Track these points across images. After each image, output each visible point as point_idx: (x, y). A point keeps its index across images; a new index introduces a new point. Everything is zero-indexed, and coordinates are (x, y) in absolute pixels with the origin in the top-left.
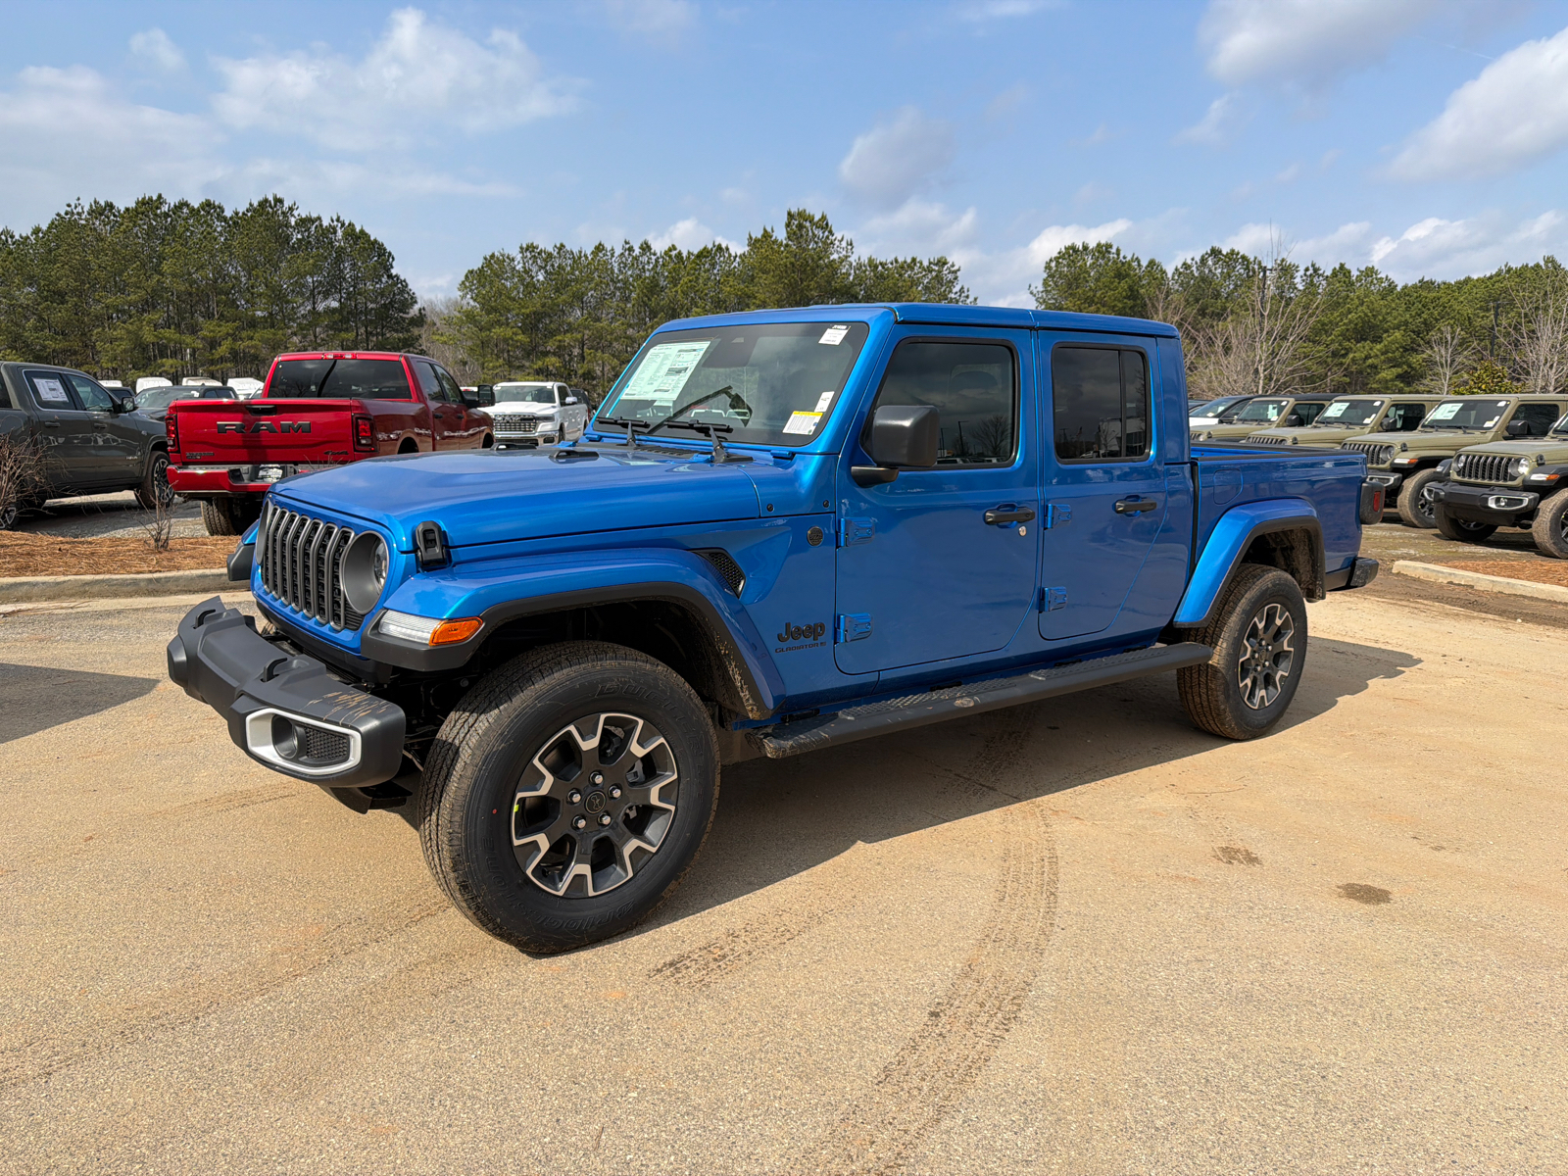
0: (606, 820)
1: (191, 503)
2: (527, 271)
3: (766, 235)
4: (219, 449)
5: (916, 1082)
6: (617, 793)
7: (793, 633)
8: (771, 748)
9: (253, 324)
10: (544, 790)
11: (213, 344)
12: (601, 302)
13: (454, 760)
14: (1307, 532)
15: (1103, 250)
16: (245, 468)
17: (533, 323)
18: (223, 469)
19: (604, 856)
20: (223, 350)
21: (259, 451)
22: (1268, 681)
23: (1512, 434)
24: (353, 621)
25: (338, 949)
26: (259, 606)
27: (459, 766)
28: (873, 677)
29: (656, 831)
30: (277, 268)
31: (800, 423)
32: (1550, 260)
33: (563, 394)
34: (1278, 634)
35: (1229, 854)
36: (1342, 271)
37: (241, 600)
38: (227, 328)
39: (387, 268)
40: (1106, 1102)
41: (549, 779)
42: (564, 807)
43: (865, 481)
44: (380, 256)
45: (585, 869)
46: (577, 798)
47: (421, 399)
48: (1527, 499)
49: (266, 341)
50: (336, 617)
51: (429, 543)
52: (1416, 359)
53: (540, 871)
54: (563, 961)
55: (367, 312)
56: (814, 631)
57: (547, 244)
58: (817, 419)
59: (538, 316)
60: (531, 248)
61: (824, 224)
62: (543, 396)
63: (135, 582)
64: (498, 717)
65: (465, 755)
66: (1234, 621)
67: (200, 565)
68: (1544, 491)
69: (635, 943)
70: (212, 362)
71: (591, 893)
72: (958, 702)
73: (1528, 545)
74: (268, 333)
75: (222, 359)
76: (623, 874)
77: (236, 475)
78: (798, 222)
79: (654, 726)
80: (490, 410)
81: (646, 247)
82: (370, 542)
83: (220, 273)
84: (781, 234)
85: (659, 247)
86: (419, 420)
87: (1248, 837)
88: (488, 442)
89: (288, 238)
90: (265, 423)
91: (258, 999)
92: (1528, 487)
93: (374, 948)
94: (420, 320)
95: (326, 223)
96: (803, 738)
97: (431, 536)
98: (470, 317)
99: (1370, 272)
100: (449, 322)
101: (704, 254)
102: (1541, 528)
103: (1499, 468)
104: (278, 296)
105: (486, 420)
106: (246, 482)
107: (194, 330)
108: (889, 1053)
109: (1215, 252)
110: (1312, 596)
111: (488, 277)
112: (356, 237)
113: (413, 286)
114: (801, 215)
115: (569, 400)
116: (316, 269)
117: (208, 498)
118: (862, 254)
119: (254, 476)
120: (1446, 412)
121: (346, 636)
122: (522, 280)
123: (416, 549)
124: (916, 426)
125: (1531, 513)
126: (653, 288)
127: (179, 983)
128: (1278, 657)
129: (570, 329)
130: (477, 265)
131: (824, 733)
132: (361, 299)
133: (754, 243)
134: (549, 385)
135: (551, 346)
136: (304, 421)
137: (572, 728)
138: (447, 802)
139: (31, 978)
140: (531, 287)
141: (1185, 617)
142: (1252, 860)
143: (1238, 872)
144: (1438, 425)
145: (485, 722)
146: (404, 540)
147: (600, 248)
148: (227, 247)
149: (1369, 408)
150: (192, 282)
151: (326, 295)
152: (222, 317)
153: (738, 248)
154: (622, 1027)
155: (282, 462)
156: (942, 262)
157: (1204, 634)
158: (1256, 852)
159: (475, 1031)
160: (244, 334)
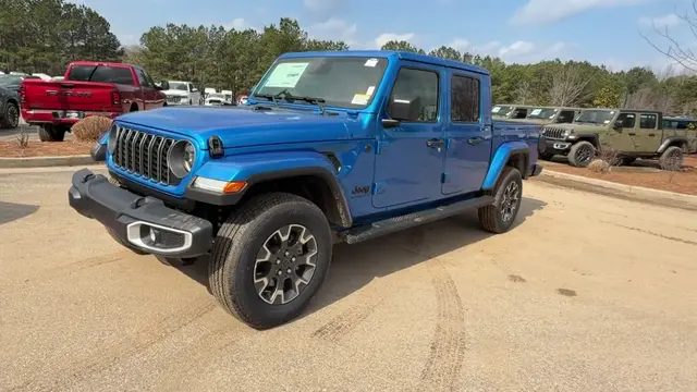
0: (289, 271)
1: (33, 127)
2: (170, 35)
3: (272, 27)
4: (47, 102)
5: (438, 377)
6: (294, 259)
7: (357, 190)
8: (350, 239)
9: (44, 50)
10: (266, 259)
11: (25, 57)
12: (201, 50)
13: (230, 246)
14: (524, 154)
15: (403, 44)
16: (60, 112)
17: (172, 57)
18: (50, 112)
19: (288, 286)
20: (29, 61)
21: (67, 105)
22: (509, 210)
23: (560, 121)
24: (176, 181)
25: (168, 330)
26: (110, 173)
27: (233, 248)
28: (384, 210)
29: (308, 275)
30: (55, 26)
31: (360, 99)
32: (557, 60)
33: (191, 87)
34: (513, 194)
35: (514, 278)
36: (488, 58)
37: (100, 169)
38: (32, 51)
39: (107, 30)
40: (512, 381)
41: (269, 253)
42: (273, 266)
43: (388, 126)
44: (103, 24)
45: (281, 292)
46: (278, 262)
47: (139, 85)
48: (567, 145)
49: (50, 58)
50: (165, 179)
51: (216, 146)
52: (512, 93)
53: (264, 294)
54: (274, 331)
55: (98, 48)
56: (365, 190)
57: (179, 25)
58: (368, 98)
59: (174, 55)
60: (172, 25)
61: (296, 24)
62: (183, 88)
63: (14, 161)
64: (250, 227)
65: (236, 244)
66: (501, 188)
67: (45, 154)
68: (573, 142)
69: (300, 322)
70: (24, 66)
71: (283, 302)
72: (416, 220)
73: (566, 162)
74: (51, 54)
75: (29, 65)
76: (294, 294)
77: (55, 115)
78: (285, 23)
79: (310, 231)
80: (166, 92)
81: (222, 28)
82: (183, 145)
83: (27, 26)
84: (278, 27)
85: (227, 29)
86: (136, 94)
87: (517, 271)
88: (165, 105)
89: (60, 13)
90: (70, 91)
91: (138, 356)
92: (568, 141)
93: (184, 329)
94: (122, 53)
95: (78, 7)
96: (362, 235)
97: (216, 143)
98: (144, 52)
99: (498, 59)
100: (134, 54)
101: (246, 33)
102: (571, 156)
103: (558, 134)
104: (55, 38)
105: (164, 96)
106: (60, 118)
107: (15, 51)
108: (422, 365)
109: (444, 48)
110: (523, 178)
111: (152, 37)
112: (92, 15)
113: (118, 38)
114: (287, 20)
115: (194, 89)
116: (73, 28)
117: (41, 125)
118: (311, 38)
119: (64, 116)
120: (536, 112)
121: (171, 188)
122: (167, 39)
123: (209, 148)
124: (412, 103)
125: (568, 150)
126: (224, 45)
127: (96, 349)
128: (513, 201)
129: (188, 61)
130: (148, 31)
131: (369, 233)
132: (95, 42)
133: (266, 30)
134: (185, 83)
135: (180, 67)
136: (88, 92)
137: (278, 231)
138: (227, 264)
139: (18, 351)
140: (171, 42)
141: (486, 186)
142: (522, 280)
143: (518, 285)
144: (532, 117)
145: (244, 228)
146: (203, 144)
147: (201, 27)
148: (31, 14)
149: (508, 110)
150: (14, 29)
151: (79, 39)
152: (29, 46)
153: (260, 31)
154: (309, 360)
155: (78, 110)
156: (342, 44)
157: (491, 192)
158: (523, 277)
159: (244, 365)
160: (40, 54)
